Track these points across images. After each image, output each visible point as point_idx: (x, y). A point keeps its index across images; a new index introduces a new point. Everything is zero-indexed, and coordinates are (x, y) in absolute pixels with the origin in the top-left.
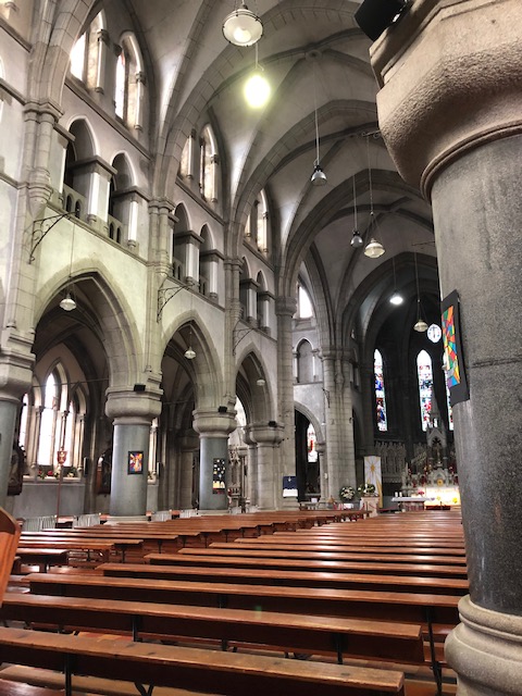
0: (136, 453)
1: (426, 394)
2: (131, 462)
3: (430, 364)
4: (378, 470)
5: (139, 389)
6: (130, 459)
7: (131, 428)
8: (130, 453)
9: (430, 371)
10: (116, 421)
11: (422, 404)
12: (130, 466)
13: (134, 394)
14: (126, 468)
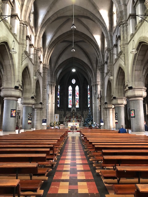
0: (13, 110)
1: (70, 98)
2: (12, 113)
3: (72, 89)
4: (58, 118)
5: (16, 88)
6: (11, 112)
7: (12, 101)
8: (12, 110)
9: (72, 92)
10: (5, 98)
11: (69, 100)
12: (12, 114)
13: (14, 89)
14: (10, 115)
